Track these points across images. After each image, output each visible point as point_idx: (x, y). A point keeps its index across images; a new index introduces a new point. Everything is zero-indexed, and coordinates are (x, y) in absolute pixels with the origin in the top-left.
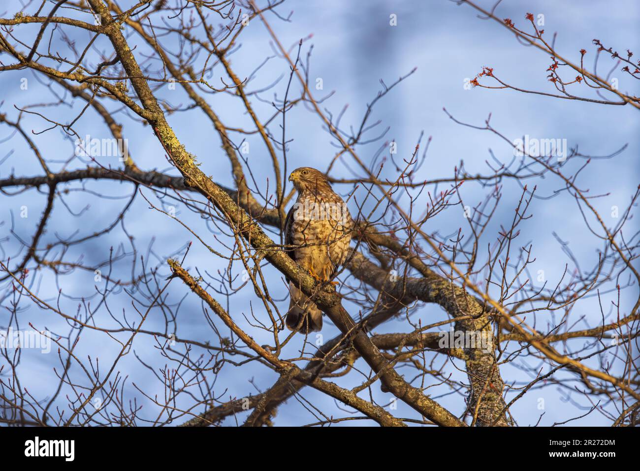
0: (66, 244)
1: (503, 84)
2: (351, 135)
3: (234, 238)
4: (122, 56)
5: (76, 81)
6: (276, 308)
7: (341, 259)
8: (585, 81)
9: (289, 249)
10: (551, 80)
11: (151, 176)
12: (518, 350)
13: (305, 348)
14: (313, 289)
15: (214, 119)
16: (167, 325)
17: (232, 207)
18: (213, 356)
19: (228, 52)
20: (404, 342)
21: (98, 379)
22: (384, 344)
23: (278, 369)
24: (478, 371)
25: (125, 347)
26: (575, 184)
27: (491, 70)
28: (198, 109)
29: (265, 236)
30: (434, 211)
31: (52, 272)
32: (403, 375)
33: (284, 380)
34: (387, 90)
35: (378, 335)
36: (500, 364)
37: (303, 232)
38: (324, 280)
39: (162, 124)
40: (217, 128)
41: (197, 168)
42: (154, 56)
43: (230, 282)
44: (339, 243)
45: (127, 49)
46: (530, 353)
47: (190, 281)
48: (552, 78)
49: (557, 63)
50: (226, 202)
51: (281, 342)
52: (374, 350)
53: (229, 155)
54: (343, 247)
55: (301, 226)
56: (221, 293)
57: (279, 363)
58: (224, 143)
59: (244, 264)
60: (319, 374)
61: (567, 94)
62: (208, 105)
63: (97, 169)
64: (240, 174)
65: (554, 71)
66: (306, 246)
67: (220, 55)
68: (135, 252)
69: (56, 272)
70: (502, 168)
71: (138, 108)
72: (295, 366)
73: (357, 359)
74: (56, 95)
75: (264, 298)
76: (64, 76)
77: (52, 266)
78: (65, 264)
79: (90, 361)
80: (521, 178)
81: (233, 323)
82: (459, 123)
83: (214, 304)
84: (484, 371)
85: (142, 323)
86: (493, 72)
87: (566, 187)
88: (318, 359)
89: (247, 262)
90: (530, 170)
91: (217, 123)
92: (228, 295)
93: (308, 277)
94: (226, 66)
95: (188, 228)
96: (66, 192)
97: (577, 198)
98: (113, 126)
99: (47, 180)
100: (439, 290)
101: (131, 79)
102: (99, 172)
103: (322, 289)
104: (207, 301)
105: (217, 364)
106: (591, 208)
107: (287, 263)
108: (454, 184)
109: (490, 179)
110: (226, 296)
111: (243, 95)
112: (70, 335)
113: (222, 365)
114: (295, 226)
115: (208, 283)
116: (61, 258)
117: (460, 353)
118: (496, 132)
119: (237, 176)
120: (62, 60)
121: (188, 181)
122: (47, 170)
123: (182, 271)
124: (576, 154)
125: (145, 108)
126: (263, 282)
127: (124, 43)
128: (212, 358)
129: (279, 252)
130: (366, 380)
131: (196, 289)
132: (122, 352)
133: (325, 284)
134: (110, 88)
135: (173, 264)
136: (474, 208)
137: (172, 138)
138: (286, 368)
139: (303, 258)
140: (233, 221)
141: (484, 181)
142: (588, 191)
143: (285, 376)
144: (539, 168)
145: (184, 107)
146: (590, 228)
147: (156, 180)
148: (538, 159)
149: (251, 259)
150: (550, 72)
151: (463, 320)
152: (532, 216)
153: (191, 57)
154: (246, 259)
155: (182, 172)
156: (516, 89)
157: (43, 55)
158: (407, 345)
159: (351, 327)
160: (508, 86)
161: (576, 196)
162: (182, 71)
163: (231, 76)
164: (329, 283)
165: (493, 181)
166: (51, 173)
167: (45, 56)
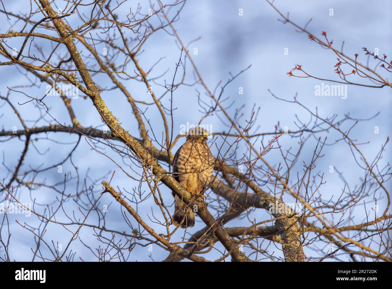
0: (36, 171)
1: (307, 75)
2: (211, 106)
3: (142, 168)
4: (74, 57)
5: (46, 72)
6: (167, 211)
7: (206, 183)
8: (358, 73)
9: (175, 175)
10: (337, 72)
11: (89, 130)
12: (315, 237)
13: (185, 236)
14: (190, 199)
15: (127, 95)
16: (100, 221)
17: (141, 149)
18: (128, 240)
19: (137, 54)
20: (246, 232)
21: (58, 255)
22: (232, 233)
23: (169, 249)
24: (290, 250)
25: (74, 235)
26: (348, 136)
27: (300, 67)
28: (118, 89)
29: (161, 167)
30: (264, 152)
31: (27, 189)
32: (245, 253)
33: (173, 256)
34: (234, 78)
35: (228, 228)
36: (304, 246)
37: (184, 165)
38: (197, 194)
39: (98, 98)
40: (129, 101)
41: (119, 126)
42: (90, 57)
43: (140, 195)
44: (205, 172)
45: (77, 52)
46: (320, 240)
47: (115, 194)
48: (337, 71)
49: (340, 62)
50: (137, 146)
51: (170, 232)
52: (227, 237)
53: (137, 118)
54: (207, 175)
55: (183, 160)
56: (133, 202)
57: (170, 245)
58: (134, 110)
59: (149, 184)
60: (194, 252)
61: (346, 81)
62: (124, 87)
63: (55, 126)
64: (144, 129)
65: (339, 67)
66: (186, 173)
67: (132, 56)
68: (78, 177)
69: (30, 189)
70: (304, 126)
71: (83, 89)
72: (179, 247)
73: (215, 242)
74: (30, 80)
75: (161, 205)
76: (39, 69)
77: (27, 185)
78: (35, 184)
79: (53, 243)
80: (315, 132)
81: (141, 220)
82: (278, 98)
83: (130, 209)
84: (293, 250)
85: (85, 220)
86: (302, 68)
87: (343, 138)
88: (193, 242)
89: (150, 183)
90: (320, 128)
91: (129, 98)
92: (137, 203)
93: (187, 192)
94: (136, 63)
95: (114, 162)
96: (36, 140)
97: (350, 145)
98: (66, 100)
99: (25, 132)
100: (266, 200)
101: (79, 71)
102: (57, 128)
103: (196, 199)
104: (126, 207)
105: (131, 245)
106: (359, 151)
107: (174, 184)
108: (275, 136)
109: (296, 133)
110: (136, 204)
111: (146, 81)
112: (39, 227)
113: (134, 246)
114: (179, 160)
115: (125, 196)
116: (33, 180)
117: (278, 239)
118: (300, 104)
119: (142, 130)
120: (37, 59)
121: (114, 134)
122: (25, 127)
123: (110, 189)
124: (349, 118)
125: (88, 89)
126: (160, 195)
127: (75, 49)
128: (127, 242)
129: (169, 177)
130: (223, 256)
131: (119, 200)
132: (73, 238)
133: (197, 197)
134: (67, 77)
135: (105, 184)
136: (287, 151)
137: (104, 107)
138: (174, 248)
139: (184, 180)
140: (142, 158)
141: (292, 134)
142: (356, 140)
143: (173, 253)
144: (326, 126)
145: (109, 88)
146: (358, 163)
147: (92, 133)
148: (326, 120)
149: (153, 181)
150: (336, 68)
151: (281, 219)
152: (324, 155)
153: (113, 58)
154: (150, 181)
155: (110, 128)
156: (316, 78)
157: (25, 56)
158: (247, 234)
159: (213, 223)
160: (310, 76)
161: (349, 143)
162: (108, 66)
163: (138, 69)
164: (200, 196)
165: (299, 134)
166: (27, 128)
167: (27, 57)
